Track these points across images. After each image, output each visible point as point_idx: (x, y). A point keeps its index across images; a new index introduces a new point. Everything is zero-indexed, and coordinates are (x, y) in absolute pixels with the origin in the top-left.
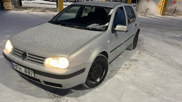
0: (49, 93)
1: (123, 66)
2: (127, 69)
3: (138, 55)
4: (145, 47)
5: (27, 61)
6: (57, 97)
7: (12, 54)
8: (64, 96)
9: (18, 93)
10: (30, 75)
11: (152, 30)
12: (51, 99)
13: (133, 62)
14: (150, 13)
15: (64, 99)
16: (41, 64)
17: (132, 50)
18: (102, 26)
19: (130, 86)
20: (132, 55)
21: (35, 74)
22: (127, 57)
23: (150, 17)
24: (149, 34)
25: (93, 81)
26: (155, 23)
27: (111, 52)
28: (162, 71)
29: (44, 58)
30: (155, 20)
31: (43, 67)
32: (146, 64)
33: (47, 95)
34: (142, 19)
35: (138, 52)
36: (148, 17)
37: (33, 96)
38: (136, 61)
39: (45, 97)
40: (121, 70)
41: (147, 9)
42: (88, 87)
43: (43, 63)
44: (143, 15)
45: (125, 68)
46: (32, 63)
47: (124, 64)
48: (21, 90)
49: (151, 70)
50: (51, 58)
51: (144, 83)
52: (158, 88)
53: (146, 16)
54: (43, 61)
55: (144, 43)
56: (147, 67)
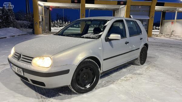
0: (39, 94)
1: (123, 78)
2: (126, 81)
3: (144, 70)
4: (156, 63)
5: (20, 62)
6: (44, 98)
7: (12, 58)
8: (50, 98)
9: (12, 91)
10: (21, 74)
11: (173, 49)
12: (37, 99)
13: (136, 75)
14: (175, 35)
15: (49, 100)
16: (30, 64)
17: (139, 65)
18: (96, 35)
19: (121, 95)
20: (137, 70)
21: (24, 73)
22: (131, 71)
23: (175, 39)
24: (167, 53)
25: (82, 86)
26: (179, 44)
27: (104, 60)
28: (166, 85)
29: (33, 58)
30: (180, 41)
31: (31, 66)
32: (151, 77)
33: (35, 95)
34: (165, 40)
35: (146, 67)
36: (172, 39)
37: (23, 95)
38: (140, 74)
39: (33, 97)
40: (119, 81)
41: (173, 31)
42: (75, 92)
43: (31, 63)
44: (167, 37)
45: (124, 80)
46: (23, 63)
47: (125, 76)
48: (16, 90)
49: (154, 83)
50: (38, 58)
51: (139, 94)
52: (153, 100)
53: (170, 38)
54: (31, 60)
55: (157, 60)
56: (150, 80)
